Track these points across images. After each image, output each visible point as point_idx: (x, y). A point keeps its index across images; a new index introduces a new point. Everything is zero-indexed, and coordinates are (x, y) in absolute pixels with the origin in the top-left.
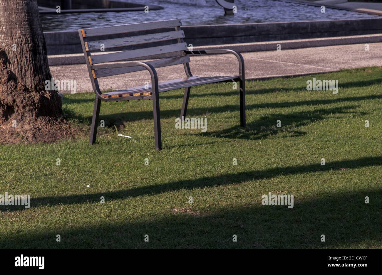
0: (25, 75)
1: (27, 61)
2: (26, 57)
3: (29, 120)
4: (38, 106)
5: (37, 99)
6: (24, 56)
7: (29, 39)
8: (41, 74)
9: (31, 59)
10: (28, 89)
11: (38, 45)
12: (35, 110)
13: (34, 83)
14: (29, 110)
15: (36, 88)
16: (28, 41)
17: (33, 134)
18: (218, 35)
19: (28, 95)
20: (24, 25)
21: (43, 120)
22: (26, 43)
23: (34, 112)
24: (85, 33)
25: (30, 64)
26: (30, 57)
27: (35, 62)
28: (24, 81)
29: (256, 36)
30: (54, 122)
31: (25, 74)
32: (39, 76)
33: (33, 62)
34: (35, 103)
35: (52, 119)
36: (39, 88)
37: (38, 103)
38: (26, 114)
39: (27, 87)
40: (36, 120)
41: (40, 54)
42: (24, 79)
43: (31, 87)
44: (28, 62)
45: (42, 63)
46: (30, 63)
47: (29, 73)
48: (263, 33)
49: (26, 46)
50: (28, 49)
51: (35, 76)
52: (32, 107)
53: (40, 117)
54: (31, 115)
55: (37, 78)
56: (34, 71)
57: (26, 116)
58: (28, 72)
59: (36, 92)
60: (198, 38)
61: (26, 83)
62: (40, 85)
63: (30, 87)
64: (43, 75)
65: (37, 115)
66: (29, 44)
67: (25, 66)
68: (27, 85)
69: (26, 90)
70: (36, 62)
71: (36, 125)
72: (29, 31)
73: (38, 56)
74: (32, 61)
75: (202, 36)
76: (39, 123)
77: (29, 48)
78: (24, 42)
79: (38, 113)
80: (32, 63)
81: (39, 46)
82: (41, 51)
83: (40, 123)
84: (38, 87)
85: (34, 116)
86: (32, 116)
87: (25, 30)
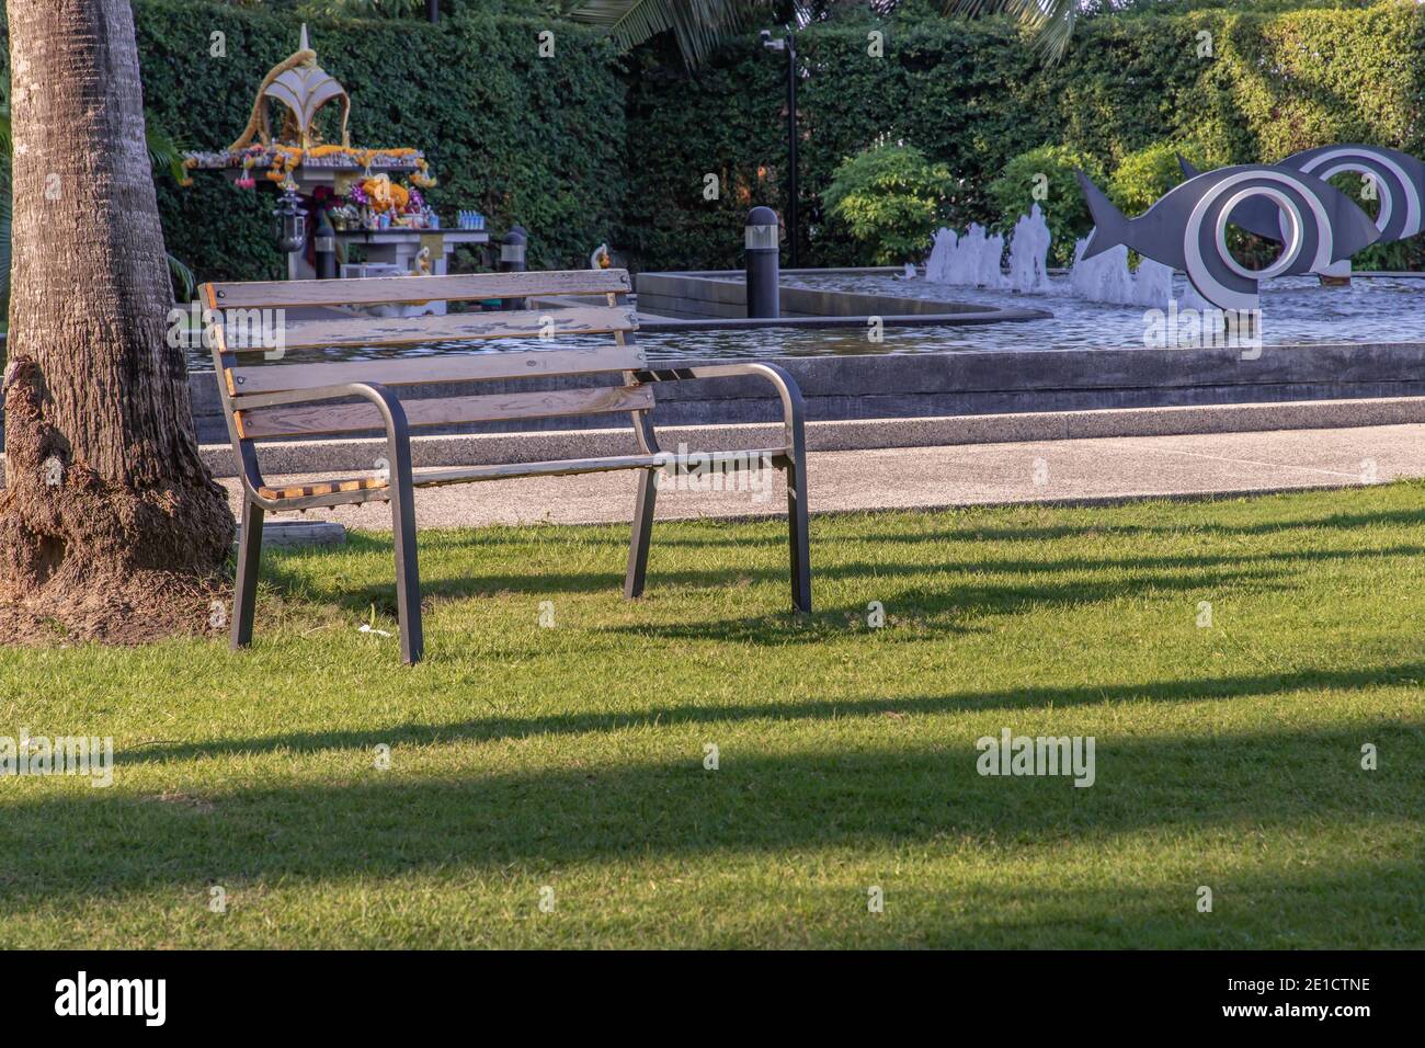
0: (97, 440)
1: (103, 397)
2: (101, 383)
3: (103, 582)
4: (130, 535)
5: (127, 515)
6: (94, 380)
7: (113, 327)
8: (149, 438)
9: (116, 390)
10: (103, 483)
11: (143, 345)
12: (122, 547)
13: (124, 465)
14: (102, 549)
15: (129, 481)
16: (109, 331)
17: (100, 622)
18: (1099, 382)
19: (98, 503)
20: (100, 282)
21: (149, 581)
22: (102, 340)
23: (119, 556)
24: (218, 296)
25: (113, 404)
26: (113, 384)
27: (130, 400)
28: (94, 459)
29: (1239, 389)
30: (183, 589)
31: (97, 435)
32: (141, 441)
33: (125, 400)
34: (122, 528)
35: (179, 579)
36: (142, 483)
37: (132, 528)
38: (96, 563)
39: (103, 477)
40: (125, 580)
41: (149, 373)
42: (94, 453)
43: (114, 478)
44: (108, 400)
45: (158, 403)
46: (113, 401)
47: (110, 434)
48: (1263, 378)
49: (101, 348)
50: (108, 357)
51: (127, 444)
52: (110, 540)
53: (140, 572)
54: (111, 566)
55: (135, 449)
56: (125, 425)
57: (97, 569)
58: (106, 432)
59: (128, 493)
60: (1027, 391)
61: (98, 465)
62: (144, 471)
63: (109, 477)
64: (157, 439)
65: (131, 566)
66: (112, 341)
67: (97, 410)
68: (101, 470)
69: (96, 485)
70: (135, 401)
71: (122, 596)
72: (115, 300)
73: (142, 379)
74: (122, 396)
75: (1039, 384)
76: (133, 589)
77: (111, 354)
78: (97, 335)
79: (131, 557)
80: (121, 402)
81: (147, 350)
82: (157, 366)
83: (136, 590)
84: (136, 479)
85: (120, 569)
86: (115, 568)
87: (100, 297)
